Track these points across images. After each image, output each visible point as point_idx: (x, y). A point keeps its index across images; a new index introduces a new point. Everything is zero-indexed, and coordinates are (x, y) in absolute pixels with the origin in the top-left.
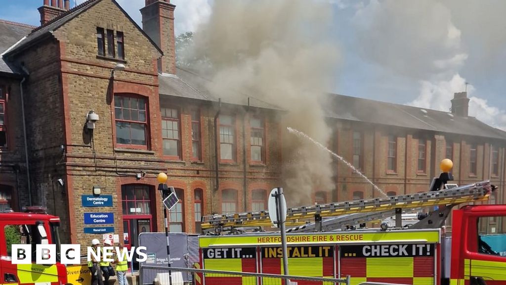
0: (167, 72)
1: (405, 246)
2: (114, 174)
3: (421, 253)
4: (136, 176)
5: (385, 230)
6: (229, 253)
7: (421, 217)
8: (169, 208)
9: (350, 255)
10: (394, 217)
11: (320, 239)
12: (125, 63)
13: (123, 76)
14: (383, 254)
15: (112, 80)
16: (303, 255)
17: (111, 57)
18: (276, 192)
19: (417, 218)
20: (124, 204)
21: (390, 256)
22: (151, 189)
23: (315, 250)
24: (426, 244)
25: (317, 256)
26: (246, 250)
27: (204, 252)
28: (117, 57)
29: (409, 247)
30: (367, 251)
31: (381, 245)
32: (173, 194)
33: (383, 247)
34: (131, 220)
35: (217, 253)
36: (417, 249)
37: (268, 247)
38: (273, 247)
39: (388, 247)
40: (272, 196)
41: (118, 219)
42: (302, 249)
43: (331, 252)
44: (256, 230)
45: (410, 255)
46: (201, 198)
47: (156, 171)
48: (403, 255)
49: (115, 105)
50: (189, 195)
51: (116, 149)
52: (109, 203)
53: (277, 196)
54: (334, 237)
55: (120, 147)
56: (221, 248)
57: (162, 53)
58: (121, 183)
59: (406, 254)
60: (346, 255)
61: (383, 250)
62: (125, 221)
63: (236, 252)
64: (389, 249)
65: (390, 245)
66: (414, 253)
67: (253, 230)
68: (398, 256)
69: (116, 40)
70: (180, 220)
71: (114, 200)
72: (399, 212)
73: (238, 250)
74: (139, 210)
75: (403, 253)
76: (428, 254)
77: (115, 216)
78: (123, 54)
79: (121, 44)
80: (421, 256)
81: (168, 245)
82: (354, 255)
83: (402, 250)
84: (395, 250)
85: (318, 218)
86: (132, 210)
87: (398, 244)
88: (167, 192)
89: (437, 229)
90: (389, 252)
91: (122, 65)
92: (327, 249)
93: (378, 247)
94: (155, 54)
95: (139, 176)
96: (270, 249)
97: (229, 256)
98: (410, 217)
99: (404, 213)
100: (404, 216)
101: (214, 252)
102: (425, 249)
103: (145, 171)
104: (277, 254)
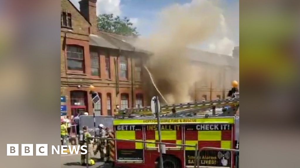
0: (93, 34)
1: (217, 125)
2: (67, 85)
3: (225, 129)
4: (77, 87)
5: (207, 117)
6: (128, 128)
7: (224, 110)
8: (95, 103)
9: (190, 129)
10: (212, 110)
11: (175, 121)
12: (72, 29)
13: (71, 36)
14: (206, 129)
15: (65, 38)
16: (166, 129)
17: (65, 26)
18: (155, 99)
19: (221, 110)
20: (71, 101)
21: (210, 130)
22: (85, 93)
23: (172, 127)
24: (227, 124)
25: (173, 129)
26: (137, 127)
27: (116, 127)
28: (68, 26)
29: (219, 125)
30: (198, 127)
31: (206, 124)
32: (97, 97)
33: (206, 126)
34: (75, 109)
35: (122, 128)
36: (223, 127)
37: (149, 125)
38: (151, 125)
39: (208, 125)
40: (153, 100)
41: (69, 108)
42: (166, 127)
43: (180, 128)
44: (141, 116)
45: (220, 129)
46: (110, 97)
47: (88, 84)
48: (216, 130)
49: (67, 51)
50: (104, 96)
51: (67, 73)
52: (64, 100)
53: (155, 101)
54: (182, 120)
55: (69, 72)
56: (125, 125)
57: (90, 24)
58: (70, 90)
59: (218, 129)
60: (188, 129)
61: (206, 127)
62: (72, 109)
63: (132, 128)
64: (209, 126)
65: (210, 124)
66: (222, 129)
67: (140, 116)
68: (214, 130)
69: (67, 18)
70: (99, 108)
71: (67, 99)
72: (214, 108)
73: (134, 127)
74: (79, 104)
75: (216, 128)
76: (229, 129)
77: (67, 107)
78: (71, 25)
79: (70, 20)
80: (225, 130)
81: (95, 122)
82: (192, 129)
83: (216, 127)
84: (212, 127)
85: (174, 111)
86: (76, 104)
87: (214, 124)
88: (94, 95)
89: (233, 117)
90: (209, 128)
91: (70, 30)
92: (178, 126)
93: (204, 126)
94: (87, 25)
95: (79, 86)
96: (150, 126)
97: (129, 129)
98: (219, 110)
99: (217, 108)
100: (217, 109)
101: (121, 128)
102: (227, 127)
103: (82, 84)
104: (153, 129)
